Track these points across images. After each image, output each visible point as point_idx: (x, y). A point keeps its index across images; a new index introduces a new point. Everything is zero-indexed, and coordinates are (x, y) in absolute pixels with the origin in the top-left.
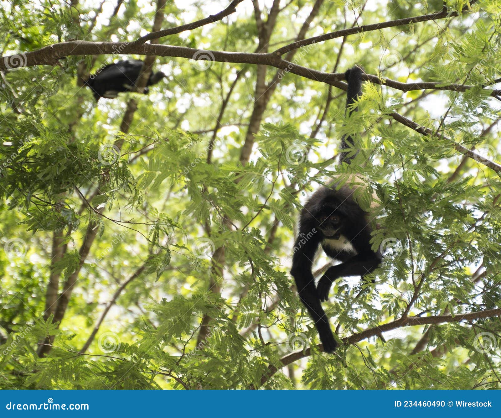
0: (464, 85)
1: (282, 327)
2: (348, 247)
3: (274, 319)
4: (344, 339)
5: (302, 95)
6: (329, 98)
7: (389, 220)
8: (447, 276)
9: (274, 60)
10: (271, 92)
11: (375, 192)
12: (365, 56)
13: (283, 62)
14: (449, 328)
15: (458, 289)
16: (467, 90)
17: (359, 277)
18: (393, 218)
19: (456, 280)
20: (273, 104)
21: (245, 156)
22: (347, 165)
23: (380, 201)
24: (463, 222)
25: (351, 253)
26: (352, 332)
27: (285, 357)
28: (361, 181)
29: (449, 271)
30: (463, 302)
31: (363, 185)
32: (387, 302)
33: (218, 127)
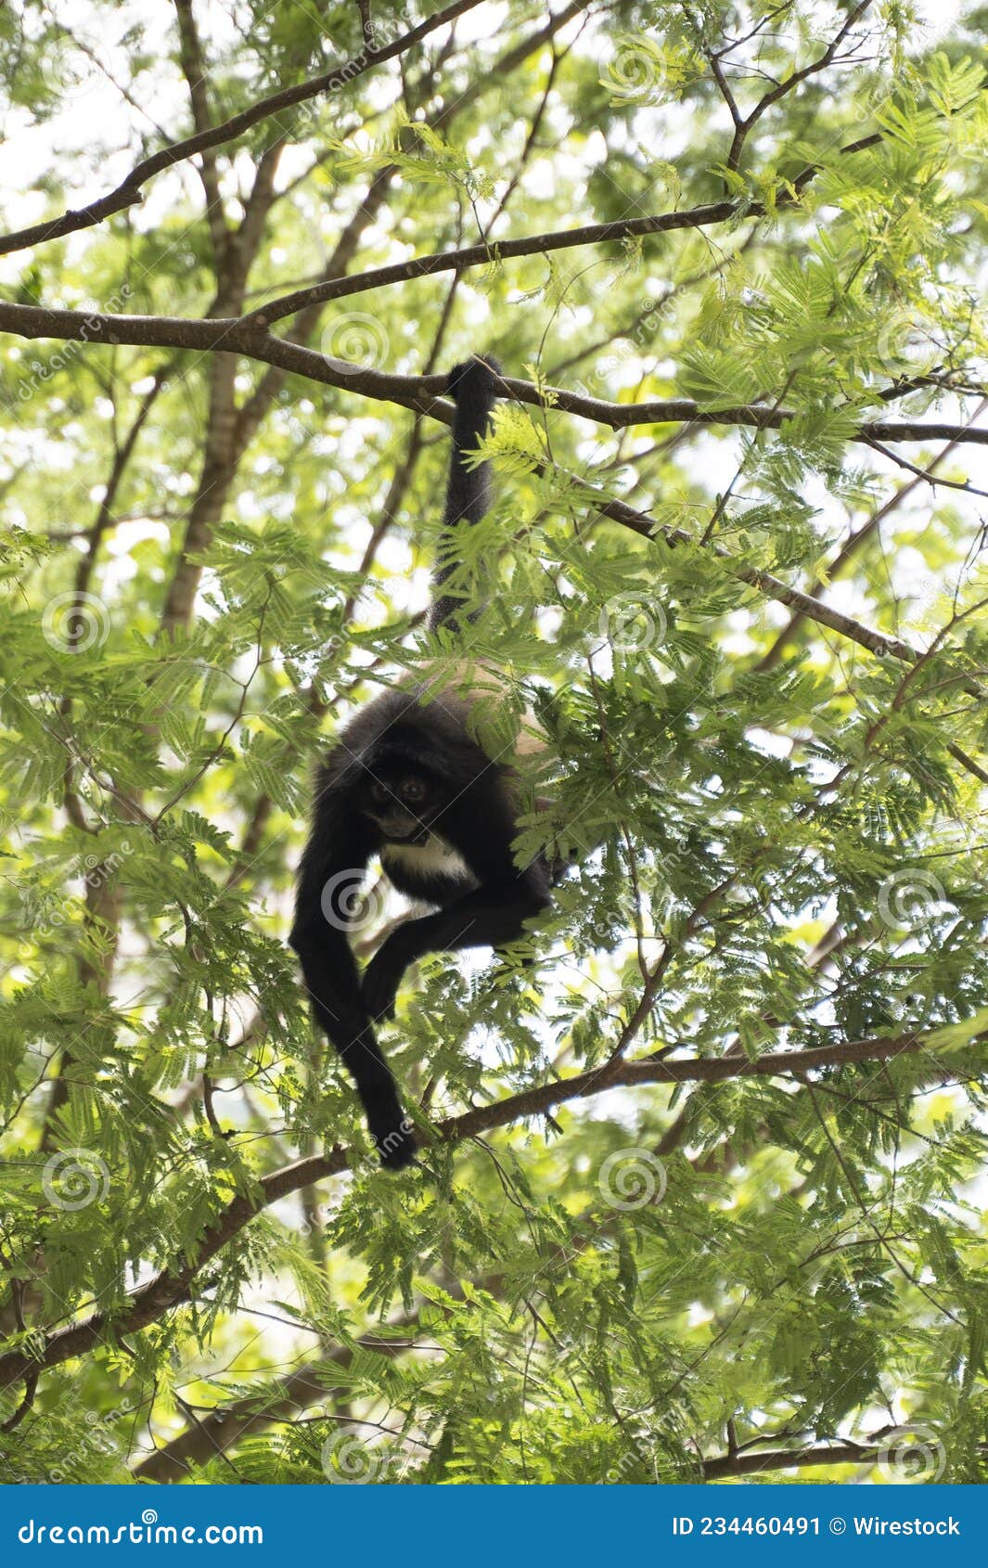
0: (780, 409)
1: (273, 1089)
2: (454, 865)
3: (250, 1067)
4: (447, 1125)
5: (338, 434)
6: (415, 443)
7: (573, 788)
8: (735, 944)
9: (247, 338)
10: (251, 426)
11: (530, 710)
12: (517, 326)
13: (274, 343)
14: (740, 1093)
15: (767, 984)
16: (785, 421)
17: (488, 951)
18: (582, 782)
19: (762, 960)
20: (257, 459)
21: (179, 605)
22: (452, 634)
23: (546, 733)
24: (780, 796)
25: (464, 883)
26: (470, 1104)
27: (279, 1172)
28: (490, 678)
29: (741, 934)
30: (781, 1019)
31: (497, 689)
32: (565, 1018)
33: (104, 522)
